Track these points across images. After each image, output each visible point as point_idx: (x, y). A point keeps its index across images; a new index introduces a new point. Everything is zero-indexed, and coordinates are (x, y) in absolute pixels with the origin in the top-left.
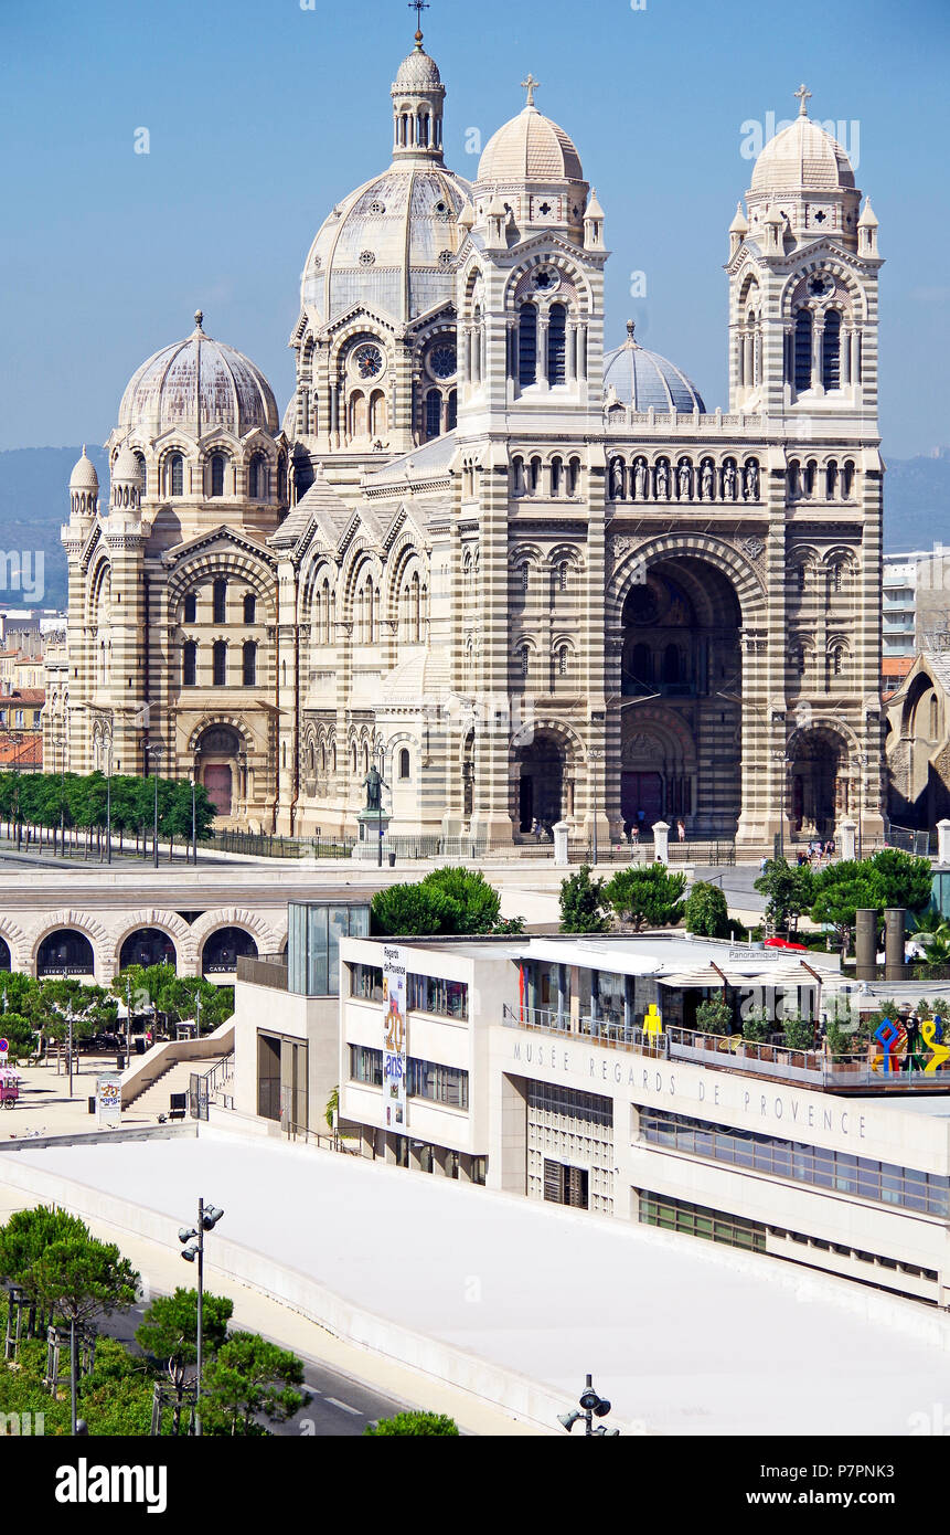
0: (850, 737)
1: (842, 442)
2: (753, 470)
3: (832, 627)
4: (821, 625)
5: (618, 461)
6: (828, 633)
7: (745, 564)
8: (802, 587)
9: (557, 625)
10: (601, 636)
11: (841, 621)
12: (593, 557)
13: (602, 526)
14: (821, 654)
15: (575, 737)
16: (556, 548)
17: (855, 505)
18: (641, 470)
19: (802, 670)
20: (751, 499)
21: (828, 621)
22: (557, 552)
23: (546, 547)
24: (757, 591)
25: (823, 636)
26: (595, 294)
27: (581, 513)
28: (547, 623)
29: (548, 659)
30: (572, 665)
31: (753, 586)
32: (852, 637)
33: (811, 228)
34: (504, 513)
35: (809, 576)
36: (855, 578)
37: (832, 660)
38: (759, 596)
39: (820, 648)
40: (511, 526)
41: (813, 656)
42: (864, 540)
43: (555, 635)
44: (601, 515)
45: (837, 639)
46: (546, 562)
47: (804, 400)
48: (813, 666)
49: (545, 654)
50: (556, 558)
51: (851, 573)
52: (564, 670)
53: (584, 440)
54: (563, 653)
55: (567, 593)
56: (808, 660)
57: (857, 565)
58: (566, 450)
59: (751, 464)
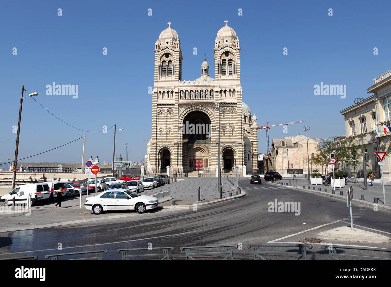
0: (235, 149)
1: (232, 86)
2: (212, 92)
3: (231, 125)
4: (228, 124)
5: (182, 91)
6: (230, 126)
7: (210, 112)
8: (224, 117)
9: (168, 126)
10: (177, 127)
11: (233, 124)
12: (175, 111)
13: (178, 104)
14: (228, 131)
15: (172, 149)
16: (168, 109)
17: (235, 99)
18: (187, 93)
19: (224, 135)
20: (212, 98)
21: (230, 124)
22: (168, 110)
23: (166, 109)
24: (213, 117)
25: (229, 127)
26: (177, 58)
27: (173, 102)
28: (166, 125)
29: (166, 133)
30: (171, 134)
31: (212, 116)
32: (236, 127)
33: (225, 43)
34: (156, 102)
35: (225, 114)
36: (236, 114)
37: (231, 132)
38: (213, 119)
39: (228, 130)
40: (158, 105)
41: (227, 131)
42: (238, 106)
43: (168, 128)
44: (177, 102)
45: (232, 128)
46: (166, 112)
47: (224, 77)
48: (227, 134)
49: (165, 131)
50: (168, 111)
51: (235, 113)
52: (170, 135)
53: (174, 87)
54: (170, 131)
55: (171, 119)
56: (226, 132)
57: (236, 111)
58: (170, 89)
59: (212, 91)
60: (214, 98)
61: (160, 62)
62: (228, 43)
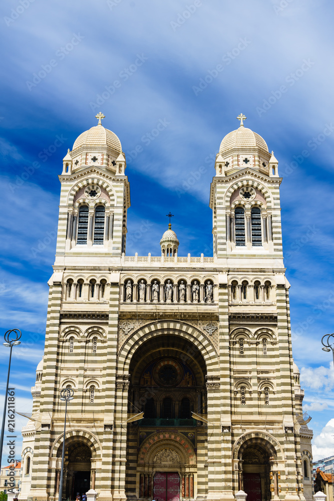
0: (276, 444)
1: (262, 271)
2: (210, 286)
3: (261, 375)
4: (254, 374)
5: (129, 281)
6: (259, 379)
7: (205, 338)
8: (242, 352)
9: (88, 373)
10: (114, 379)
11: (267, 372)
12: (110, 333)
13: (117, 316)
14: (255, 392)
15: (96, 442)
16: (89, 329)
17: (272, 305)
18: (143, 286)
19: (243, 402)
20: (209, 302)
21: (258, 372)
22: (90, 331)
23: (84, 328)
24: (213, 354)
25: (255, 381)
26: (118, 197)
27: (105, 308)
28: (82, 372)
29: (81, 393)
30: (97, 397)
31: (211, 351)
32: (275, 382)
33: (241, 166)
34: (58, 308)
35: (246, 346)
36: (275, 346)
37: (263, 396)
38: (214, 357)
39: (255, 388)
40: (63, 316)
41: (250, 393)
42: (279, 324)
43: (87, 379)
44: (116, 309)
45: (265, 383)
46: (83, 337)
47: (240, 250)
48: (251, 399)
49: (79, 390)
50: (90, 334)
51: (273, 343)
52: (92, 400)
53: (109, 270)
54: (92, 389)
55: (96, 355)
56: (247, 396)
57: (276, 339)
58: (98, 275)
59: (209, 282)
60: (215, 302)
61: (73, 205)
62: (250, 165)
